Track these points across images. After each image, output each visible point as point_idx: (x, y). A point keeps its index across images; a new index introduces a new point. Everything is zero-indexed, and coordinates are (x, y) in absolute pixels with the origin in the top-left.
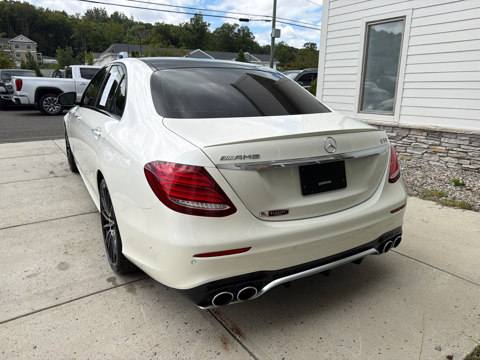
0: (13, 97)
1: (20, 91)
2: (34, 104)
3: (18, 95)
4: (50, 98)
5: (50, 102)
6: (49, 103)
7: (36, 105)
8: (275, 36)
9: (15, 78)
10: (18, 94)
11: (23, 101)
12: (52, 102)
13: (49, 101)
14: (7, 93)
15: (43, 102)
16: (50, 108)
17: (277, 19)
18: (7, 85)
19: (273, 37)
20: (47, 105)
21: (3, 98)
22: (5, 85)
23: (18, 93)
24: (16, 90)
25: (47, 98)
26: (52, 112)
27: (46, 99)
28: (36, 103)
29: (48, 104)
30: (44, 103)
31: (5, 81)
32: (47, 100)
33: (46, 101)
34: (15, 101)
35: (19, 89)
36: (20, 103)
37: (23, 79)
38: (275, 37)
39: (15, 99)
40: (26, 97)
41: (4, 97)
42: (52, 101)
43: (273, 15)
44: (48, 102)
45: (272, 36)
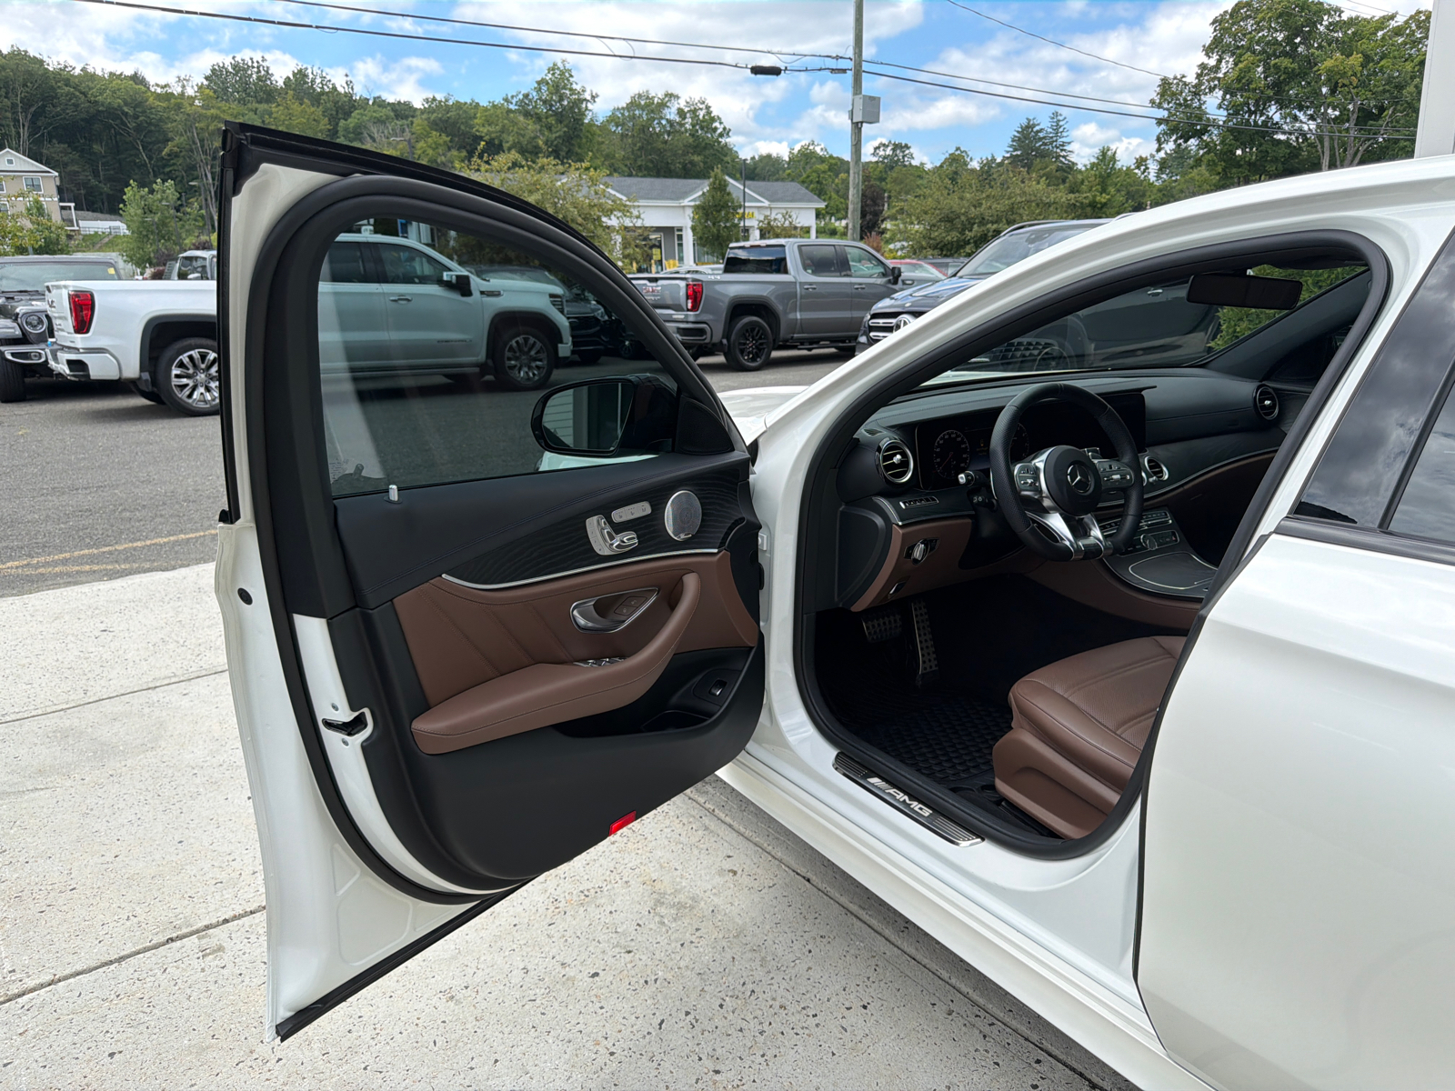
0: (59, 354)
1: (87, 332)
2: (140, 378)
3: (78, 349)
4: (192, 352)
5: (195, 366)
6: (191, 371)
7: (147, 380)
8: (863, 118)
9: (65, 287)
10: (79, 345)
11: (100, 369)
12: (203, 366)
13: (190, 365)
14: (24, 339)
15: (171, 370)
16: (194, 388)
17: (865, 66)
18: (24, 314)
19: (857, 123)
20: (185, 381)
21: (10, 357)
22: (18, 314)
23: (80, 340)
24: (72, 330)
25: (182, 354)
26: (202, 405)
27: (181, 357)
28: (146, 376)
29: (188, 377)
30: (175, 371)
31: (13, 298)
32: (185, 362)
33: (181, 365)
34: (68, 372)
35: (82, 326)
36: (89, 375)
37: (97, 291)
38: (862, 123)
39: (70, 362)
40: (108, 355)
41: (13, 354)
42: (203, 362)
43: (855, 53)
44: (188, 369)
45: (854, 121)
